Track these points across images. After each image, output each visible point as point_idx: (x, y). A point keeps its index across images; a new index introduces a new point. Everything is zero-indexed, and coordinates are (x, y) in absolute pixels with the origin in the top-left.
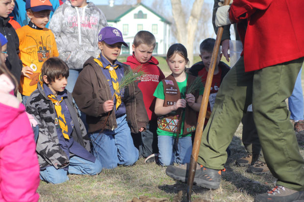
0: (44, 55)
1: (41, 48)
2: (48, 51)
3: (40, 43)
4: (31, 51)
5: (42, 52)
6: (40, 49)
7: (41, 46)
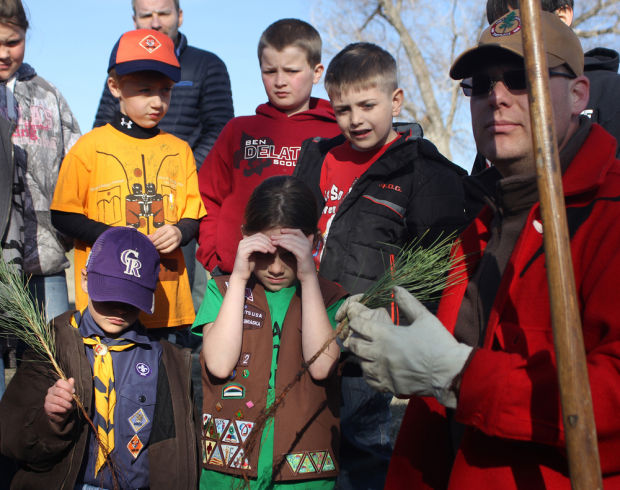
0: (146, 209)
1: (137, 188)
2: (160, 197)
3: (137, 173)
4: (108, 198)
5: (140, 199)
6: (134, 190)
7: (141, 180)
